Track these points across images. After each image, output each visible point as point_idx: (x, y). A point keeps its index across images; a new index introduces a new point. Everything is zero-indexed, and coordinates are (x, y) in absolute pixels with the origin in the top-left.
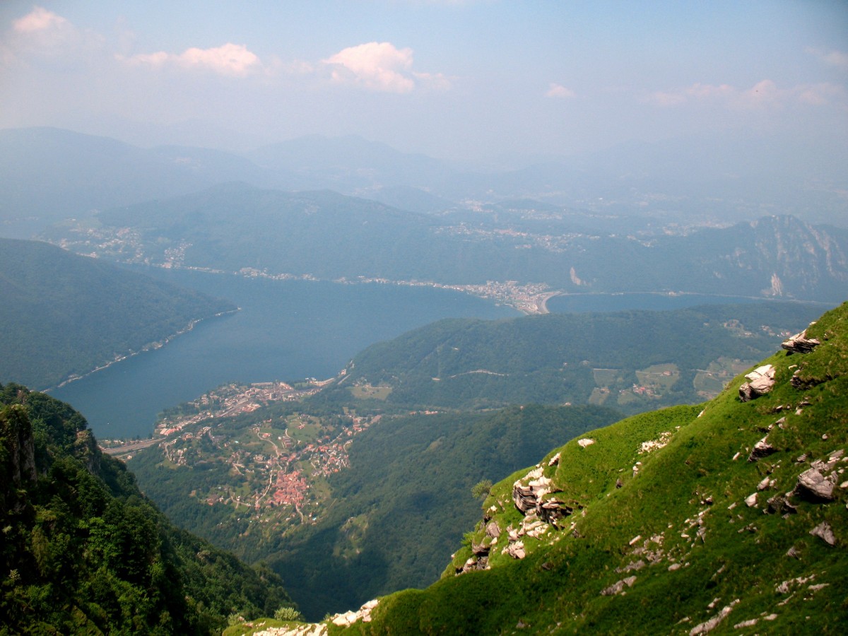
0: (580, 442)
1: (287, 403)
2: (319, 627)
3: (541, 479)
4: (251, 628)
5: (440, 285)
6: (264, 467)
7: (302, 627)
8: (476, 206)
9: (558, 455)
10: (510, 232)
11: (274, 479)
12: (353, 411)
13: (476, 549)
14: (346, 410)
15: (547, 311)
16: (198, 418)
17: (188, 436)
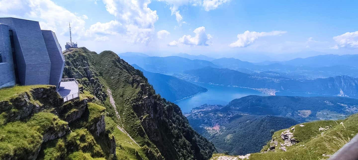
0: (300, 125)
1: (217, 109)
2: (236, 158)
3: (289, 133)
4: (219, 155)
5: (250, 88)
6: (211, 121)
7: (231, 157)
8: (259, 72)
9: (293, 128)
10: (266, 78)
11: (213, 124)
12: (230, 112)
13: (271, 146)
14: (229, 112)
15: (275, 95)
16: (200, 110)
17: (197, 113)
